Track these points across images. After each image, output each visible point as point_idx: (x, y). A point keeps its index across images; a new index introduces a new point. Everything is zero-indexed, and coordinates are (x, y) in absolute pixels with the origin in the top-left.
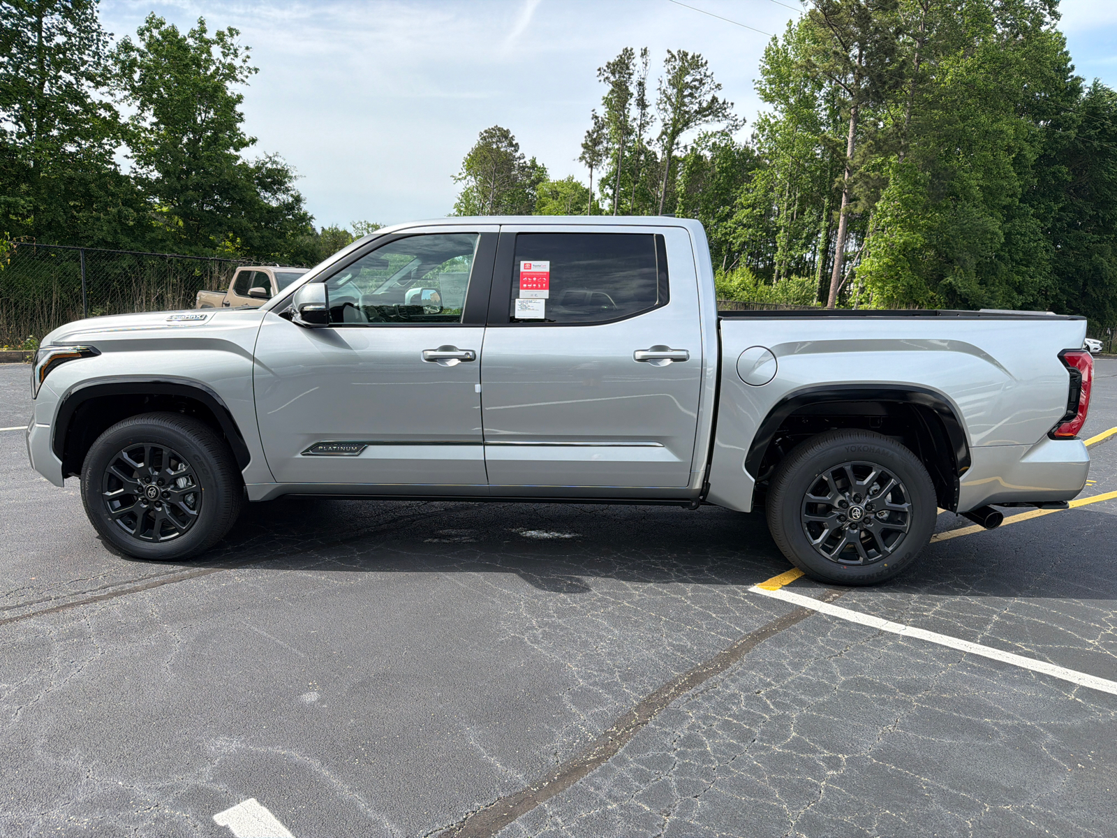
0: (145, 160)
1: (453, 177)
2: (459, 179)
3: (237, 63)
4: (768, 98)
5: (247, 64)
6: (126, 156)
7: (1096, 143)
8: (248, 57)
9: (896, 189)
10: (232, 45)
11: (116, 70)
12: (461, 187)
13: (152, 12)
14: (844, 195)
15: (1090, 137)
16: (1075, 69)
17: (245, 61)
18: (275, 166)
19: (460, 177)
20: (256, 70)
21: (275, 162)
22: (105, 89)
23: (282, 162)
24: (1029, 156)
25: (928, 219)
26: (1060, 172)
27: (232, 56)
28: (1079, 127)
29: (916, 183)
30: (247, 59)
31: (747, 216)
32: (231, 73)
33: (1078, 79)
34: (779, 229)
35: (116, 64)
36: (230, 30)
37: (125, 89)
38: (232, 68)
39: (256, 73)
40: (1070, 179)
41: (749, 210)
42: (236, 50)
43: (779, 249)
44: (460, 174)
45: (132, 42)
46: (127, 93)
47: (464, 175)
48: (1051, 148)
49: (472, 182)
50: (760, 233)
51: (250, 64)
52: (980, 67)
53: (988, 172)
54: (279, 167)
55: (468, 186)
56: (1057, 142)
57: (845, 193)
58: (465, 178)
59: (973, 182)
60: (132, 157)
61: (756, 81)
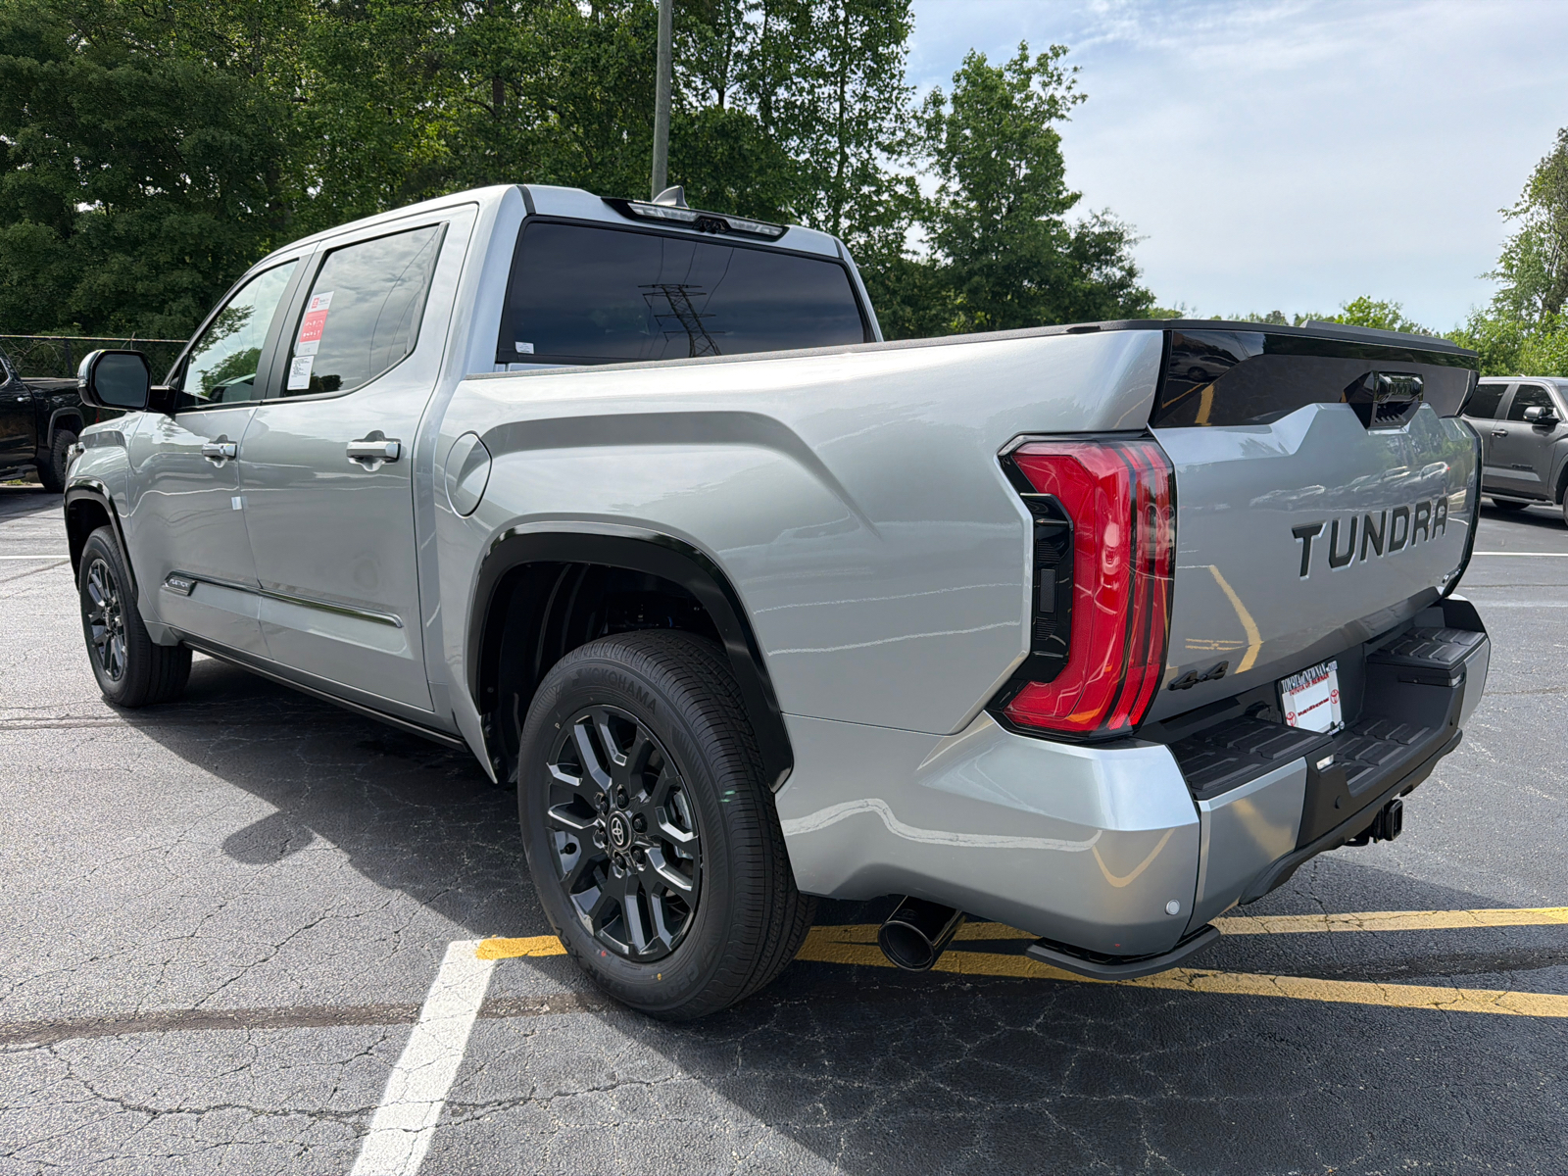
0: (942, 241)
1: (1503, 211)
2: (1515, 214)
3: (1060, 93)
5: (1072, 92)
6: (921, 241)
8: (1074, 82)
10: (1056, 69)
11: (922, 132)
12: (1516, 227)
13: (972, 49)
17: (1070, 88)
18: (1106, 229)
19: (1518, 209)
20: (1084, 97)
21: (1104, 223)
22: (904, 159)
23: (1115, 221)
27: (1054, 85)
30: (1072, 85)
32: (1053, 108)
35: (919, 126)
36: (1053, 49)
37: (929, 155)
38: (1053, 101)
39: (1084, 100)
42: (1059, 76)
44: (1517, 205)
45: (942, 93)
46: (932, 160)
47: (1524, 206)
49: (1542, 214)
51: (1076, 91)
54: (1112, 229)
55: (1532, 224)
58: (1528, 209)
60: (927, 242)
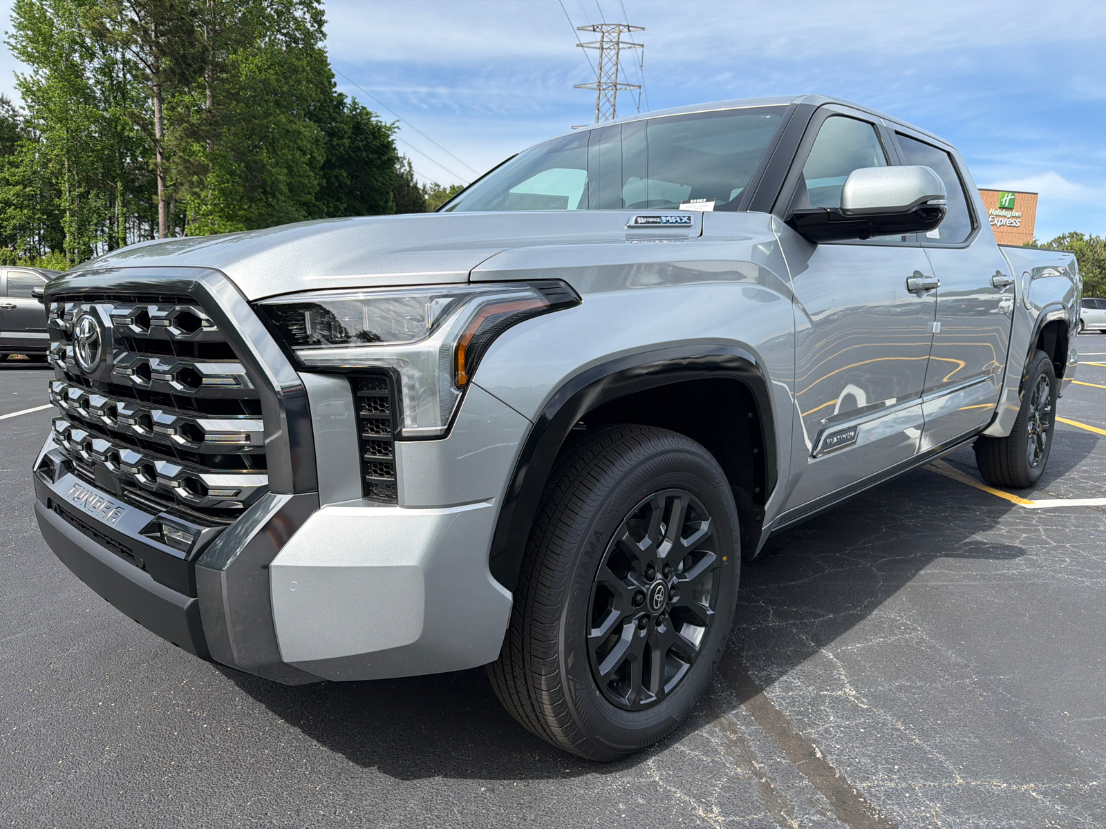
4: (30, 58)
7: (364, 154)
9: (214, 178)
14: (159, 178)
15: (358, 148)
16: (337, 86)
24: (319, 158)
25: (245, 210)
26: (342, 176)
28: (350, 138)
29: (232, 173)
31: (17, 195)
33: (341, 95)
34: (64, 212)
40: (349, 182)
41: (19, 187)
43: (68, 235)
48: (332, 154)
50: (39, 216)
52: (269, 68)
53: (290, 168)
56: (335, 149)
57: (160, 177)
59: (281, 178)
61: (10, 34)
